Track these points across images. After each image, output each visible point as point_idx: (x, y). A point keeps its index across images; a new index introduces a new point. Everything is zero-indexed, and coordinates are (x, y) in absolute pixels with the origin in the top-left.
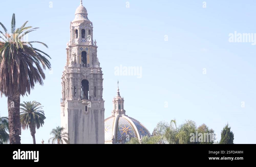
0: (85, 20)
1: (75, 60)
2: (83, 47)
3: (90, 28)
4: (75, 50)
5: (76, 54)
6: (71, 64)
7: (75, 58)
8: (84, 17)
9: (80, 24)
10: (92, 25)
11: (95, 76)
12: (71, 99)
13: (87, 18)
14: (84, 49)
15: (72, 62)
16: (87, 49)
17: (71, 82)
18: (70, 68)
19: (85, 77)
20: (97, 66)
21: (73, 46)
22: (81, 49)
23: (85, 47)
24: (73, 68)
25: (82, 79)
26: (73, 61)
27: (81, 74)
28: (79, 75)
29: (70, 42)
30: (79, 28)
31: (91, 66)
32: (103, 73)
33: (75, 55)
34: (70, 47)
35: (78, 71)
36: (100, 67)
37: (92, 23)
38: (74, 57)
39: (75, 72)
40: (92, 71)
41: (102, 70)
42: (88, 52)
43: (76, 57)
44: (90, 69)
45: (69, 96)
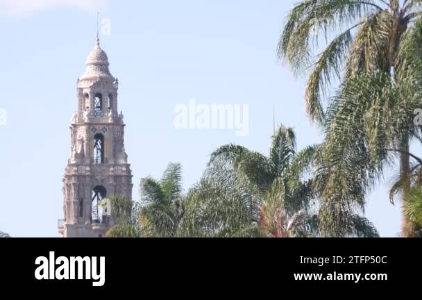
0: (104, 75)
1: (82, 150)
2: (97, 127)
3: (111, 91)
4: (82, 132)
5: (85, 139)
6: (74, 158)
7: (83, 146)
8: (101, 70)
9: (92, 84)
10: (117, 83)
11: (118, 179)
12: (72, 223)
13: (107, 71)
14: (99, 129)
15: (76, 154)
16: (105, 130)
17: (73, 191)
18: (73, 165)
19: (100, 182)
20: (122, 162)
21: (79, 125)
22: (94, 129)
23: (101, 127)
24: (77, 165)
25: (93, 184)
26: (79, 152)
27: (92, 177)
28: (88, 179)
29: (75, 117)
30: (90, 92)
31: (111, 162)
32: (132, 173)
33: (82, 141)
34: (75, 126)
35: (87, 171)
36: (128, 163)
37: (117, 80)
38: (80, 145)
39: (80, 172)
40: (113, 171)
41: (131, 168)
42: (106, 135)
43: (85, 144)
44: (109, 166)
45: (69, 217)
